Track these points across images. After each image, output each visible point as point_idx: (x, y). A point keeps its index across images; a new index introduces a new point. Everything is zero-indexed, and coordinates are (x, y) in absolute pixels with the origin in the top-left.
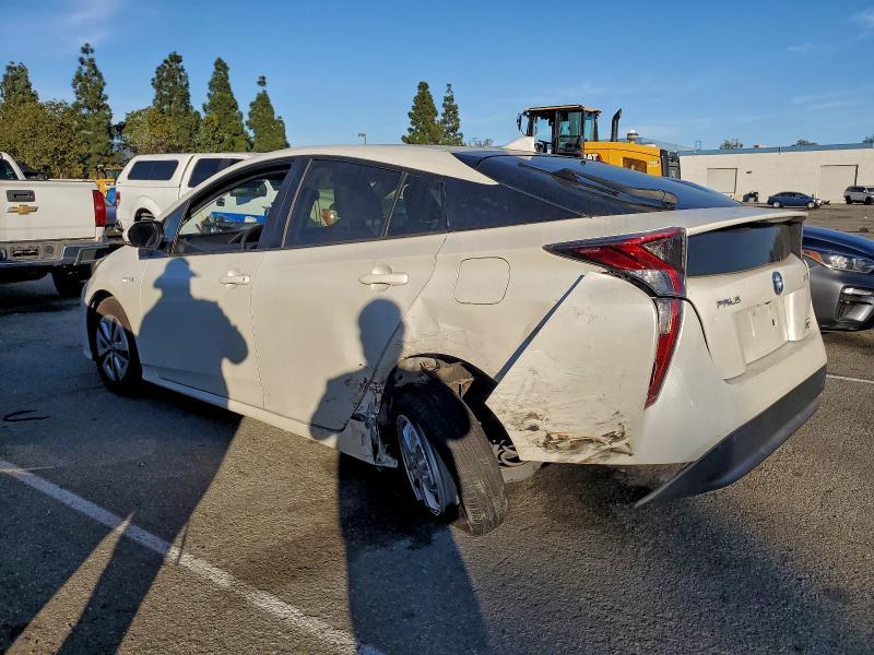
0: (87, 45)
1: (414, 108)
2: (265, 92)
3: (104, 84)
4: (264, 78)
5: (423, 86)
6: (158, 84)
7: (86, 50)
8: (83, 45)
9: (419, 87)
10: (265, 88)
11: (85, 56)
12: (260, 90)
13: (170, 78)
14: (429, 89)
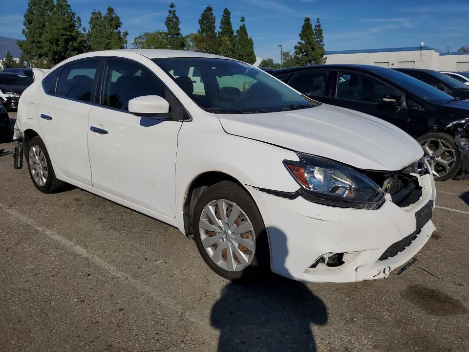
0: (172, 4)
1: (302, 32)
2: (244, 25)
3: (179, 23)
4: (243, 18)
5: (307, 20)
6: (201, 22)
7: (172, 6)
8: (170, 4)
9: (305, 21)
10: (243, 23)
11: (171, 9)
12: (241, 24)
13: (207, 19)
14: (310, 22)
